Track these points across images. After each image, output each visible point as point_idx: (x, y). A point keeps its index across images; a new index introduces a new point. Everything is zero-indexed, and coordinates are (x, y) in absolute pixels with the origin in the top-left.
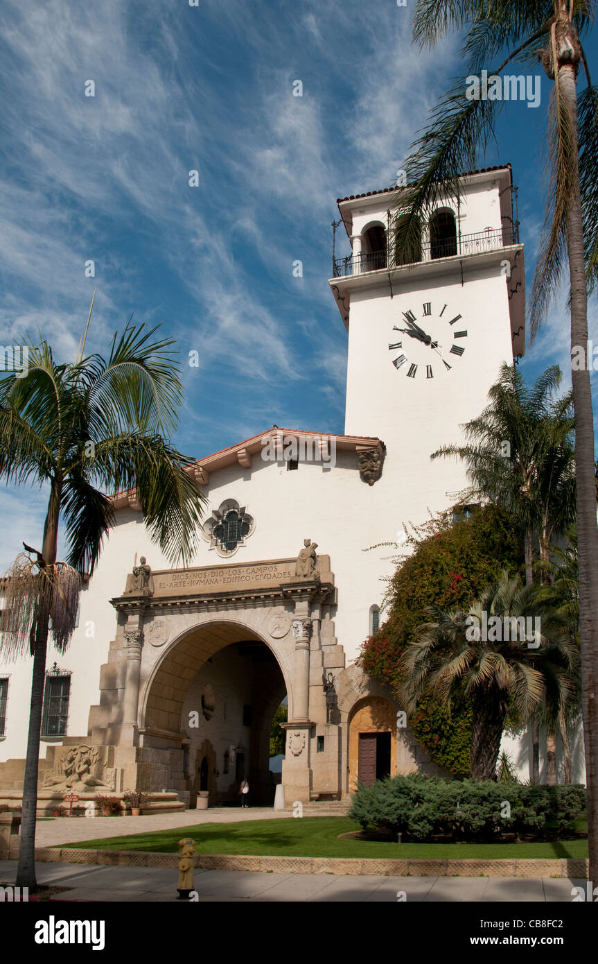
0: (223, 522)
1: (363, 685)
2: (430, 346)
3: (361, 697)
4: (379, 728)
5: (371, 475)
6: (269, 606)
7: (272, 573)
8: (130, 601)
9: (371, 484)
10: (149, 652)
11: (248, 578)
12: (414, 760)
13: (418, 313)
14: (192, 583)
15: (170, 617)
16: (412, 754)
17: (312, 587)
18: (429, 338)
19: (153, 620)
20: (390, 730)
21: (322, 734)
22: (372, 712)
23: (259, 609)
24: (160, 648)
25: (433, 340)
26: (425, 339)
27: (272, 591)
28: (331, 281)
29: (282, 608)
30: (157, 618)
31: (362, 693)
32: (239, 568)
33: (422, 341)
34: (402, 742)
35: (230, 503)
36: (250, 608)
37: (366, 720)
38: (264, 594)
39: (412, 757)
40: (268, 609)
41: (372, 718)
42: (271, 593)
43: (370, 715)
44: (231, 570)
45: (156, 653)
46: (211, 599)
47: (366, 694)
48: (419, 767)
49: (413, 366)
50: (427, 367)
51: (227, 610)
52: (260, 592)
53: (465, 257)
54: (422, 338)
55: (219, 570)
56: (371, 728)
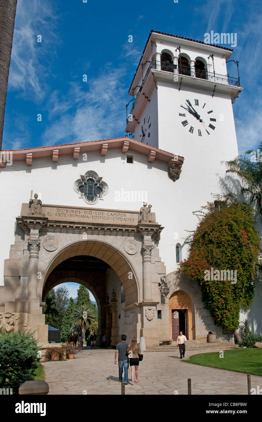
0: (85, 184)
1: (176, 284)
2: (199, 121)
3: (176, 290)
4: (182, 307)
5: (174, 176)
6: (125, 236)
7: (123, 218)
8: (35, 220)
9: (174, 181)
10: (44, 254)
11: (108, 218)
12: (204, 323)
13: (193, 103)
14: (71, 216)
15: (58, 234)
16: (202, 320)
17: (157, 228)
18: (199, 116)
19: (46, 234)
20: (187, 308)
21: (160, 309)
22: (178, 299)
23: (119, 237)
24: (52, 253)
25: (201, 118)
26: (197, 116)
27: (130, 227)
28: (152, 70)
29: (133, 238)
30: (49, 234)
31: (176, 288)
32: (102, 212)
33: (195, 117)
34: (197, 314)
35: (92, 173)
36: (113, 235)
37: (175, 303)
38: (125, 228)
39: (203, 322)
40: (124, 237)
41: (178, 302)
42: (129, 228)
43: (177, 300)
44: (97, 212)
45: (50, 256)
46: (91, 226)
47: (178, 289)
48: (206, 327)
49: (191, 128)
50: (199, 130)
51: (98, 234)
52: (123, 227)
53: (218, 84)
54: (195, 115)
55: (89, 211)
56: (177, 307)
